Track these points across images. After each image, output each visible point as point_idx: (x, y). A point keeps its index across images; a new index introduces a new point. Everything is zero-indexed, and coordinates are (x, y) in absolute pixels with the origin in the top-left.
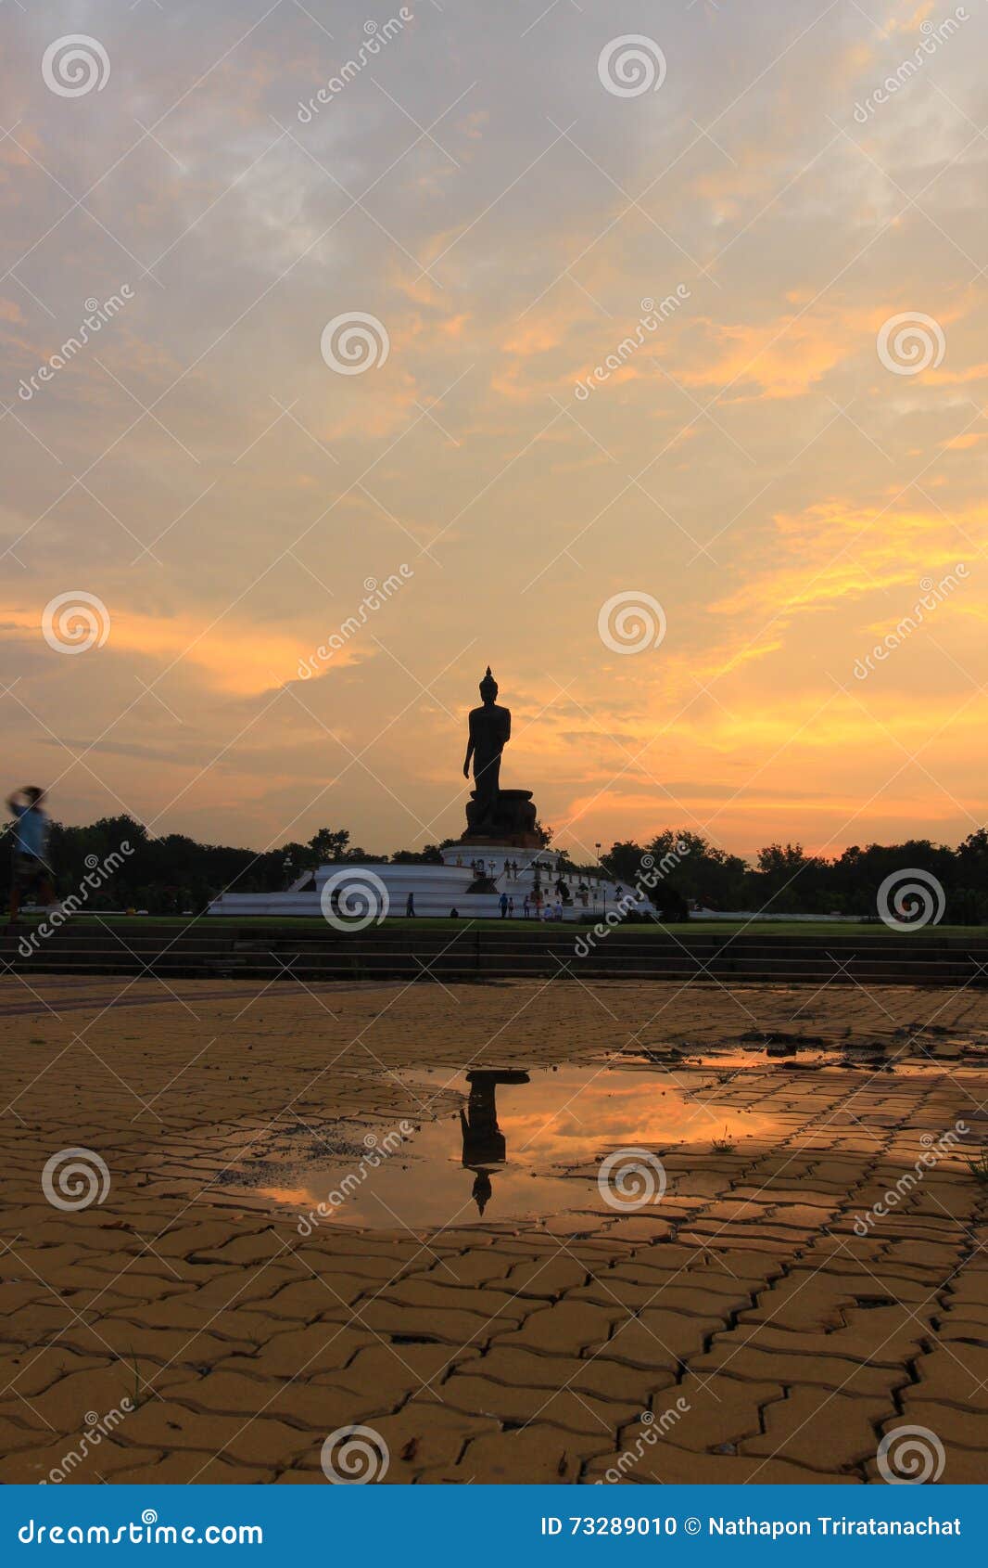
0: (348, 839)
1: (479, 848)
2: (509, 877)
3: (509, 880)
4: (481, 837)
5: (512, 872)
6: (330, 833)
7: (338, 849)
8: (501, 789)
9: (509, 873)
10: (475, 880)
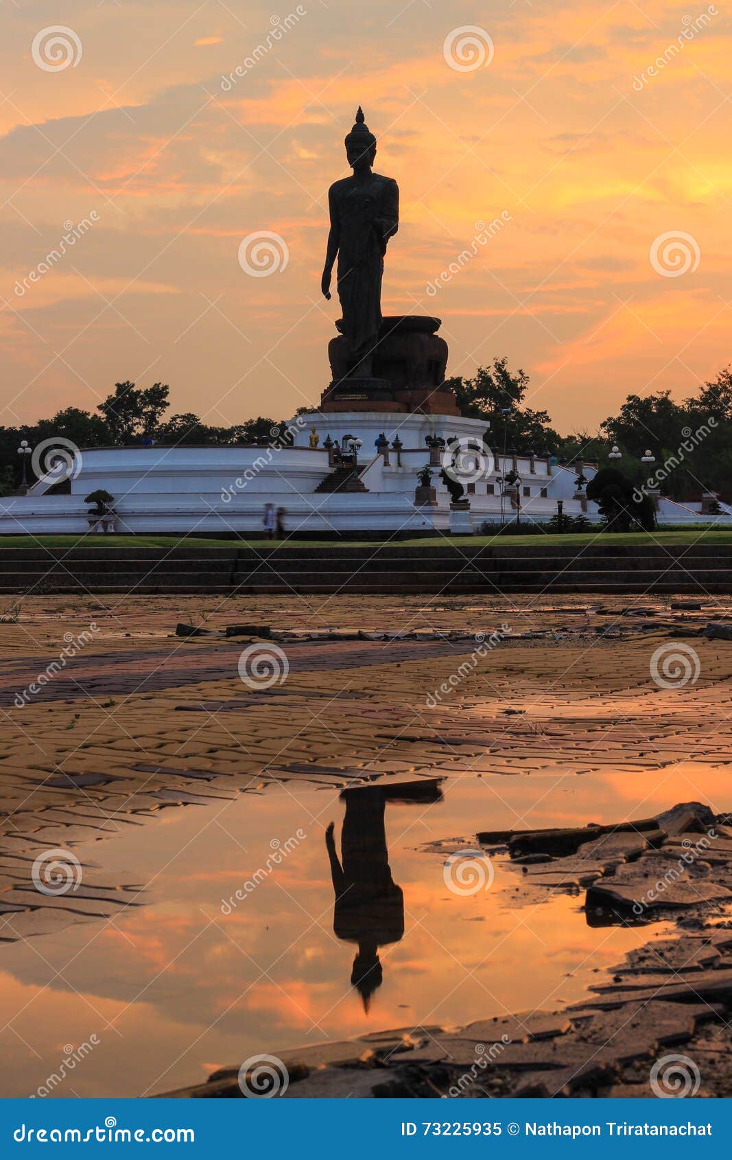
0: (167, 400)
1: (348, 416)
2: (386, 464)
3: (387, 469)
4: (352, 396)
5: (392, 457)
6: (135, 389)
7: (152, 418)
8: (384, 315)
9: (386, 457)
10: (331, 470)
